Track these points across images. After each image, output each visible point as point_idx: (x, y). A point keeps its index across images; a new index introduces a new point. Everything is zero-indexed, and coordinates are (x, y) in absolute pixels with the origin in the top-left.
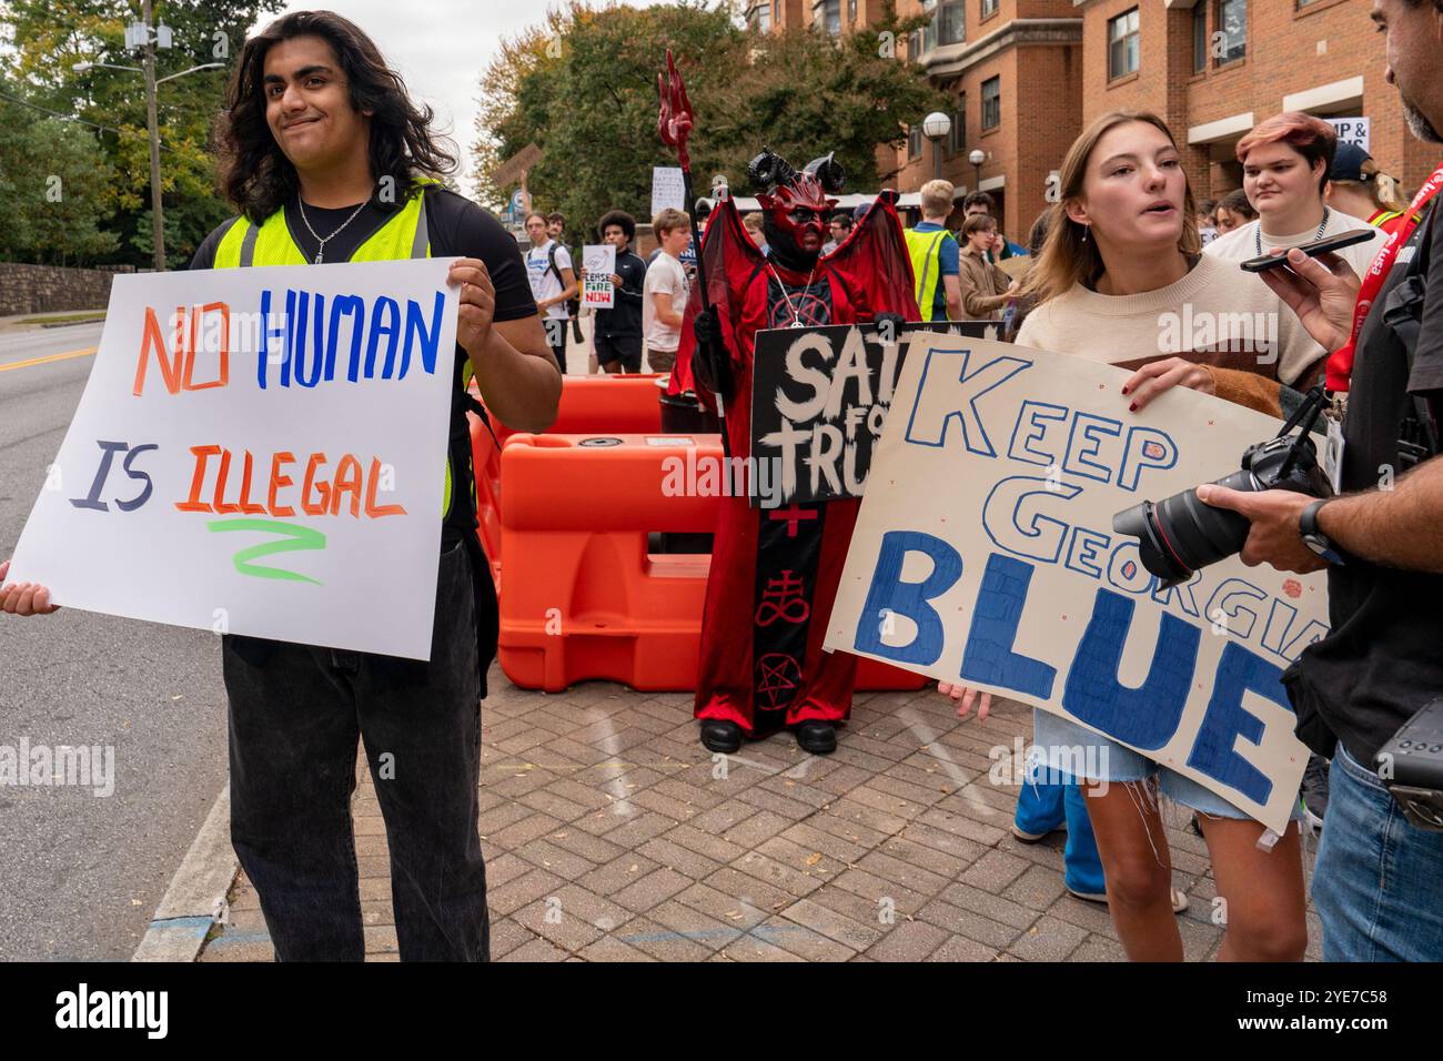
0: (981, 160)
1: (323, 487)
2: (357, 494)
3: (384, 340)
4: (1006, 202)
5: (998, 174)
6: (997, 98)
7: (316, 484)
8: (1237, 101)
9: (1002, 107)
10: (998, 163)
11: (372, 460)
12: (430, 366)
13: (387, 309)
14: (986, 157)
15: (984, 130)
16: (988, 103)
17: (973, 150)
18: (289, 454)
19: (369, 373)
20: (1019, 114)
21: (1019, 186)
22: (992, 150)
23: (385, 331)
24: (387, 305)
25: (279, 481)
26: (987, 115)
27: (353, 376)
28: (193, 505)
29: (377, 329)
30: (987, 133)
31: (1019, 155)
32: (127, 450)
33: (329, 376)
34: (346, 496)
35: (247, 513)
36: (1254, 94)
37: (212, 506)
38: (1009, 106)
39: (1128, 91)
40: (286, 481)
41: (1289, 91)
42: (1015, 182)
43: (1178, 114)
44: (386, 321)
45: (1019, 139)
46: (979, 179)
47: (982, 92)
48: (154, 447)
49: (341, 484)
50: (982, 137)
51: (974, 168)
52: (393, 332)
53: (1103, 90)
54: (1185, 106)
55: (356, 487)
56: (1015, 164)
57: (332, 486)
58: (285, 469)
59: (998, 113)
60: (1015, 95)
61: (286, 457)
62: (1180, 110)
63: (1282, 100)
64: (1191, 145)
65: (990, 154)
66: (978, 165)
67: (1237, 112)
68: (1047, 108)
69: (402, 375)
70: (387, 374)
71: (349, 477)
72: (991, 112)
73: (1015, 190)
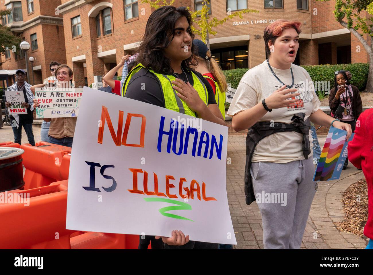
0: (33, 60)
1: (186, 189)
2: (199, 192)
3: (204, 145)
4: (42, 74)
5: (39, 65)
6: (36, 40)
7: (184, 188)
8: (110, 46)
9: (38, 43)
10: (39, 61)
11: (202, 183)
12: (219, 156)
13: (205, 136)
14: (34, 59)
15: (32, 51)
16: (33, 42)
17: (29, 57)
18: (172, 176)
19: (199, 154)
20: (44, 46)
21: (46, 69)
22: (36, 57)
23: (204, 142)
24: (205, 134)
25: (169, 186)
26: (33, 45)
27: (194, 154)
28: (135, 191)
29: (202, 141)
30: (34, 51)
31: (45, 59)
32: (100, 166)
33: (185, 152)
34: (195, 193)
35: (159, 196)
36: (116, 44)
37: (143, 192)
38: (40, 43)
39: (79, 41)
40: (172, 186)
41: (125, 44)
42: (45, 67)
43: (94, 49)
44: (205, 139)
45: (45, 54)
46: (33, 66)
47: (31, 38)
48: (113, 166)
49: (193, 190)
50: (32, 53)
51: (31, 62)
52: (207, 143)
53: (71, 40)
54: (96, 46)
55: (198, 190)
56: (44, 62)
57: (189, 189)
58: (171, 182)
59: (37, 45)
60: (42, 40)
61: (172, 178)
62: (95, 47)
63: (123, 46)
64: (98, 58)
65: (35, 58)
66: (32, 62)
67: (111, 49)
68: (53, 45)
69: (210, 158)
70: (205, 156)
71: (195, 187)
72: (34, 45)
73: (45, 70)
